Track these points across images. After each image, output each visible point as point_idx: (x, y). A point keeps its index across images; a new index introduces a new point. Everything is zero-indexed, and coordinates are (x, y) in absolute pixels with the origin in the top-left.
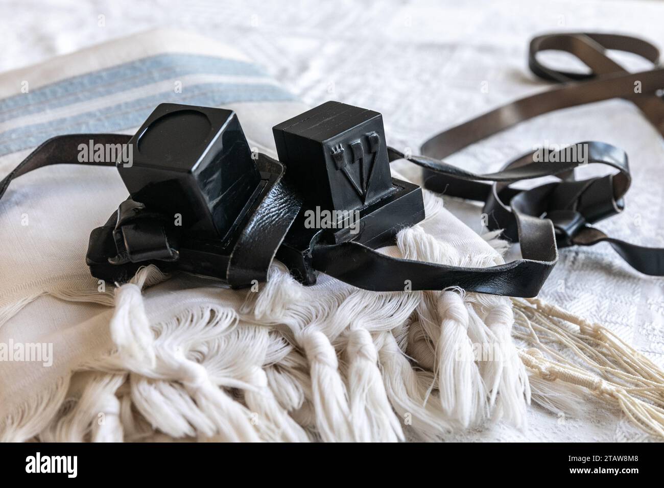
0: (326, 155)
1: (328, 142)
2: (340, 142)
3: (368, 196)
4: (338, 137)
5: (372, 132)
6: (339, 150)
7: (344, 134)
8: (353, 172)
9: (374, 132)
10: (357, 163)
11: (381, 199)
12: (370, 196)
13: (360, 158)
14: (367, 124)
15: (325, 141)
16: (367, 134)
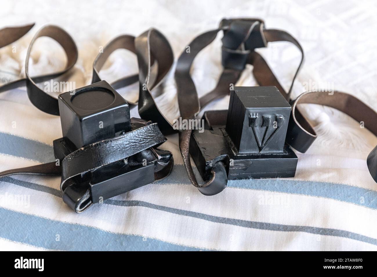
0: (246, 116)
1: (249, 109)
2: (258, 112)
3: (265, 149)
4: (258, 109)
5: (280, 115)
6: (254, 117)
7: (262, 109)
8: (260, 132)
9: (282, 115)
10: (264, 128)
11: (272, 154)
12: (266, 149)
13: (267, 126)
14: (279, 109)
15: (248, 108)
16: (277, 115)
